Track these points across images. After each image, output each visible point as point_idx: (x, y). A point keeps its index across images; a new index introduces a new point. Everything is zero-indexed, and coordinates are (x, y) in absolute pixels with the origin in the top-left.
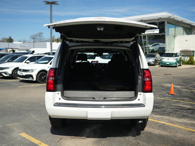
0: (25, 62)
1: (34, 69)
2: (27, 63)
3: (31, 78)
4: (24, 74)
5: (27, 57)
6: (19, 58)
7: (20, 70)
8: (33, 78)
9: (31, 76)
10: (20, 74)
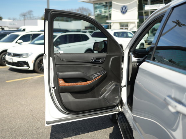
0: (16, 42)
1: (30, 53)
2: (19, 43)
3: (26, 66)
4: (16, 60)
5: (18, 36)
6: (8, 36)
7: (10, 54)
8: (28, 66)
9: (26, 63)
10: (10, 61)
